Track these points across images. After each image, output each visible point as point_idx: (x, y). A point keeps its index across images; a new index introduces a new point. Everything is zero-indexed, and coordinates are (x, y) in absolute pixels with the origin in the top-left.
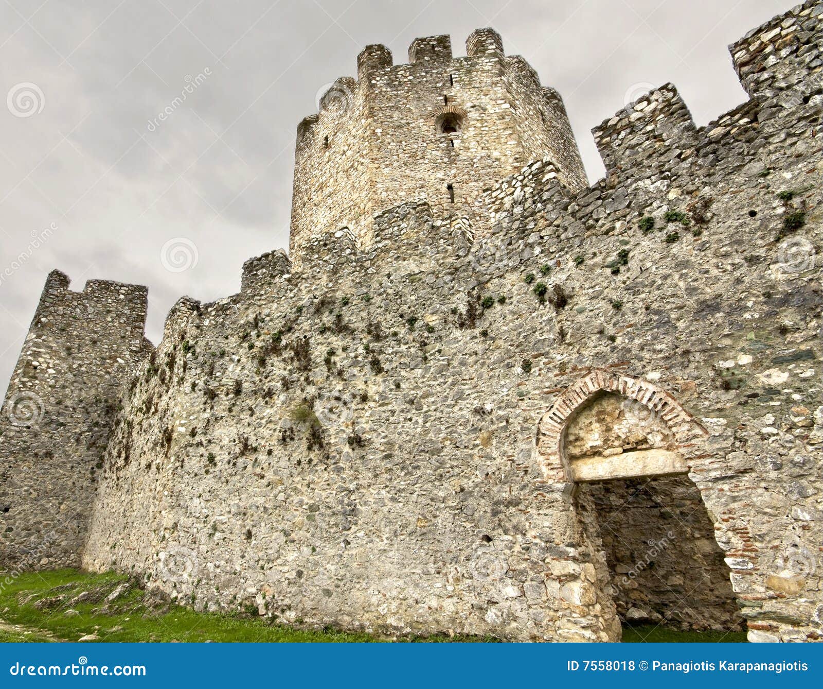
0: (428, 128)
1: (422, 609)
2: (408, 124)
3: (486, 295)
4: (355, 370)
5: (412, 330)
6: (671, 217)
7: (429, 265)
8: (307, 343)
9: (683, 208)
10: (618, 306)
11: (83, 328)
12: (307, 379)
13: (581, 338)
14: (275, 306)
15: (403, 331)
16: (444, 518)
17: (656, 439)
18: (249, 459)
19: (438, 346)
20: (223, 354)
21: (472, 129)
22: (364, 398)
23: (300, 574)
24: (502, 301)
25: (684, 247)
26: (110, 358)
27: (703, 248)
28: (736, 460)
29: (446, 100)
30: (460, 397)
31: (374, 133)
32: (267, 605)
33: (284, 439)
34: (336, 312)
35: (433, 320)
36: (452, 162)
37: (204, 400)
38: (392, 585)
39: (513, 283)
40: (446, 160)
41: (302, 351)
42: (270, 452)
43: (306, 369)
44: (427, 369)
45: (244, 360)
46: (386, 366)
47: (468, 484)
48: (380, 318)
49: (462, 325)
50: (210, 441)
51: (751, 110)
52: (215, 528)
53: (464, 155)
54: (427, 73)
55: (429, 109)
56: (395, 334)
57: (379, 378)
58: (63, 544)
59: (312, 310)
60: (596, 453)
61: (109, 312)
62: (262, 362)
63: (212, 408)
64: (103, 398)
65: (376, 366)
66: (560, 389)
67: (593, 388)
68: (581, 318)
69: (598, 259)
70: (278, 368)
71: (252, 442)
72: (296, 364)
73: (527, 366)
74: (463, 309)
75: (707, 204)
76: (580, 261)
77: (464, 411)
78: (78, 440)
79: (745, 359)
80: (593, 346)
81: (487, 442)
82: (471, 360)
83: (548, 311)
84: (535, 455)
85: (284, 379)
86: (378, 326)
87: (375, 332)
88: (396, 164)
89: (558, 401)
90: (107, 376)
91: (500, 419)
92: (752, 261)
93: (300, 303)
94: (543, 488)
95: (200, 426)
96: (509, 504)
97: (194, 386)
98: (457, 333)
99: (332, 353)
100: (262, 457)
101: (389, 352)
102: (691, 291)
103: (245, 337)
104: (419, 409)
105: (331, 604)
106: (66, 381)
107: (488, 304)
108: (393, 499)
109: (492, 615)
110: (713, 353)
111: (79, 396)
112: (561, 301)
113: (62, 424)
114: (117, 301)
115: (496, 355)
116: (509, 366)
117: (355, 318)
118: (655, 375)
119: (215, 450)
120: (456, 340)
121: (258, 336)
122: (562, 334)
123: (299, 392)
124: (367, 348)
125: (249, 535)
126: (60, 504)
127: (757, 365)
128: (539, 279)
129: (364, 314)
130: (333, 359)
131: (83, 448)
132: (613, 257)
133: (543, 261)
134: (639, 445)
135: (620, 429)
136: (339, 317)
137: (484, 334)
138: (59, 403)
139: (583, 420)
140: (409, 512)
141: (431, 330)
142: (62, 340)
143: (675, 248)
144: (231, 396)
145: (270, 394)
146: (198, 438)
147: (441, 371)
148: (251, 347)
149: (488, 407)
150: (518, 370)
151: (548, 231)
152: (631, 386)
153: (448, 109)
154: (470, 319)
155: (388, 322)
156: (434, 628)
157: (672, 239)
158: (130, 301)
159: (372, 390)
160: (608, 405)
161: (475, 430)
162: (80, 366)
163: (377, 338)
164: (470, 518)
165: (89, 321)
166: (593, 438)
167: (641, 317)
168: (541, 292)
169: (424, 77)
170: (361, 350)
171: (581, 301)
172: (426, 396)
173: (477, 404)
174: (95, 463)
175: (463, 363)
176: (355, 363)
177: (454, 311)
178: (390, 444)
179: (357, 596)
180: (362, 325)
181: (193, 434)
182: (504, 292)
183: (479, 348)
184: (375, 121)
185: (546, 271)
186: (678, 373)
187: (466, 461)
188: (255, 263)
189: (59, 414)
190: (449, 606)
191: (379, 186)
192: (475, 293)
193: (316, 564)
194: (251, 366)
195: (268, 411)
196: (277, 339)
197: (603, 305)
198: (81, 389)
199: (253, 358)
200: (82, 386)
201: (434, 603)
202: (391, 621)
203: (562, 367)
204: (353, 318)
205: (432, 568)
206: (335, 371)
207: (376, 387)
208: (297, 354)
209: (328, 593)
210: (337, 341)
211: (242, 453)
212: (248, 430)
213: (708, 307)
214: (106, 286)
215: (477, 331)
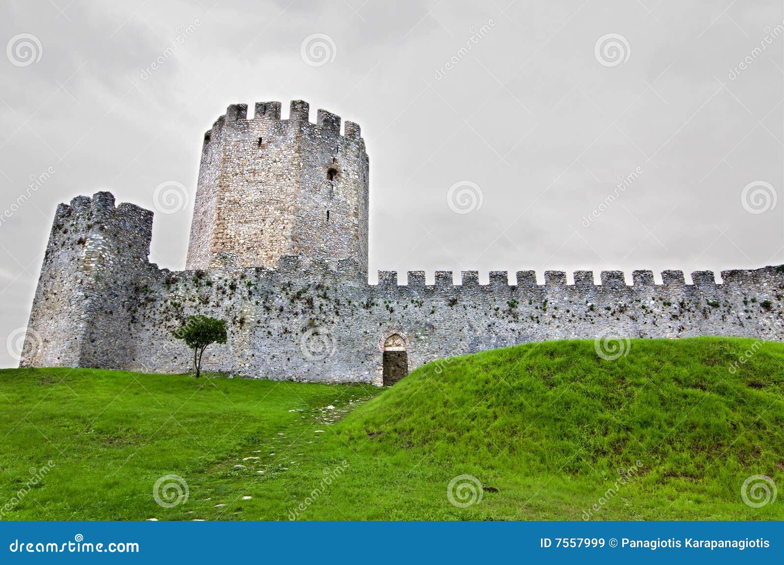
0: (324, 174)
1: (345, 377)
2: (316, 166)
3: (372, 302)
4: (330, 313)
5: (349, 305)
6: (417, 302)
7: (357, 286)
8: (312, 299)
9: (419, 301)
10: (403, 317)
11: (124, 236)
12: (312, 312)
13: (394, 321)
14: (298, 280)
15: (347, 305)
16: (353, 357)
17: (402, 345)
18: (288, 335)
19: (356, 312)
20: (272, 293)
21: (342, 183)
22: (333, 323)
23: (309, 370)
24: (377, 305)
25: (417, 309)
26: (137, 258)
27: (420, 310)
28: (414, 350)
29: (334, 160)
30: (361, 327)
31: (299, 165)
32: (297, 379)
33: (303, 330)
34: (324, 291)
35: (356, 304)
36: (331, 198)
37: (264, 310)
38: (338, 373)
39: (380, 301)
40: (329, 196)
41: (310, 302)
42: (297, 334)
43: (311, 308)
44: (353, 318)
45: (283, 298)
46: (340, 314)
47: (360, 350)
48: (339, 298)
49: (364, 308)
50: (268, 326)
51: (434, 286)
52: (274, 357)
53: (336, 197)
54: (328, 137)
55: (326, 162)
56: (344, 305)
57: (338, 317)
58: (117, 362)
59: (315, 287)
60: (390, 346)
61: (136, 227)
62: (292, 301)
63: (268, 314)
64: (134, 282)
65: (337, 313)
66: (387, 331)
67: (394, 333)
68: (395, 316)
69: (402, 304)
70: (300, 306)
71: (289, 329)
72: (307, 305)
73: (381, 324)
74: (365, 303)
75: (423, 302)
76: (398, 303)
77: (361, 331)
78: (123, 306)
79: (420, 333)
80: (396, 324)
81: (366, 340)
82: (365, 318)
83: (388, 312)
84: (378, 345)
85: (302, 310)
86: (339, 300)
87: (338, 302)
88: (307, 189)
89: (386, 334)
90: (136, 269)
91: (371, 335)
92: (426, 316)
93: (309, 283)
94: (379, 352)
95: (262, 320)
96: (370, 355)
97: (257, 303)
98: (362, 310)
99: (322, 305)
100: (294, 335)
101: (342, 310)
102: (416, 318)
103: (284, 289)
104: (349, 328)
105: (319, 377)
106: (118, 269)
107: (373, 304)
108: (340, 352)
109: (361, 378)
110: (416, 331)
111: (123, 279)
112: (392, 311)
113: (116, 296)
114: (140, 219)
115: (372, 319)
116: (376, 323)
117: (331, 295)
118: (406, 333)
119: (271, 330)
120: (362, 312)
121: (290, 290)
122: (390, 319)
123: (308, 316)
124: (334, 307)
125: (289, 359)
126: (116, 341)
127: (421, 335)
128: (388, 303)
129: (334, 295)
130: (322, 307)
131: (125, 310)
132: (405, 305)
133: (390, 299)
134: (399, 345)
135: (396, 342)
136: (325, 293)
137: (371, 312)
138: (115, 283)
139: (390, 339)
140: (344, 355)
141: (354, 306)
142: (115, 242)
143: (416, 309)
144: (278, 311)
145: (297, 314)
146: (261, 325)
147: (357, 319)
148: (287, 294)
149: (368, 332)
150: (378, 325)
151: (393, 292)
152: (401, 334)
153: (334, 166)
154: (367, 306)
155: (342, 301)
156: (348, 381)
157: (416, 306)
158: (146, 221)
159: (335, 321)
160: (395, 337)
161: (363, 336)
162: (124, 260)
163: (338, 304)
164: (359, 358)
165: (127, 231)
166: (391, 343)
167: (406, 321)
168: (387, 307)
169: (327, 140)
170: (332, 307)
171: (396, 312)
172: (352, 325)
173: (365, 330)
174: (130, 320)
175: (363, 319)
176: (330, 310)
177: (362, 303)
178: (340, 337)
179: (327, 375)
180: (333, 299)
181: (259, 322)
182: (378, 303)
183: (368, 316)
184: (300, 157)
185: (390, 302)
186: (410, 334)
187: (360, 344)
188: (288, 258)
189: (115, 290)
190: (352, 376)
191: (298, 199)
192: (370, 300)
193: (315, 368)
194: (287, 302)
195: (295, 320)
196: (299, 294)
197: (400, 315)
198: (124, 275)
199: (288, 298)
200: (125, 273)
201: (348, 376)
202: (337, 380)
203: (389, 327)
204: (330, 295)
205: (348, 369)
206: (323, 311)
207: (336, 320)
208: (308, 302)
209: (318, 375)
210: (324, 302)
211: (285, 333)
212: (287, 325)
213: (417, 322)
214: (135, 208)
215: (368, 311)
